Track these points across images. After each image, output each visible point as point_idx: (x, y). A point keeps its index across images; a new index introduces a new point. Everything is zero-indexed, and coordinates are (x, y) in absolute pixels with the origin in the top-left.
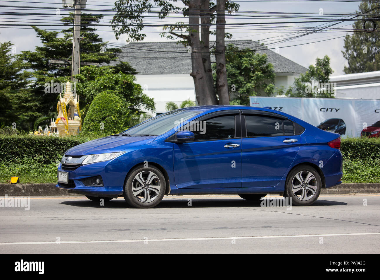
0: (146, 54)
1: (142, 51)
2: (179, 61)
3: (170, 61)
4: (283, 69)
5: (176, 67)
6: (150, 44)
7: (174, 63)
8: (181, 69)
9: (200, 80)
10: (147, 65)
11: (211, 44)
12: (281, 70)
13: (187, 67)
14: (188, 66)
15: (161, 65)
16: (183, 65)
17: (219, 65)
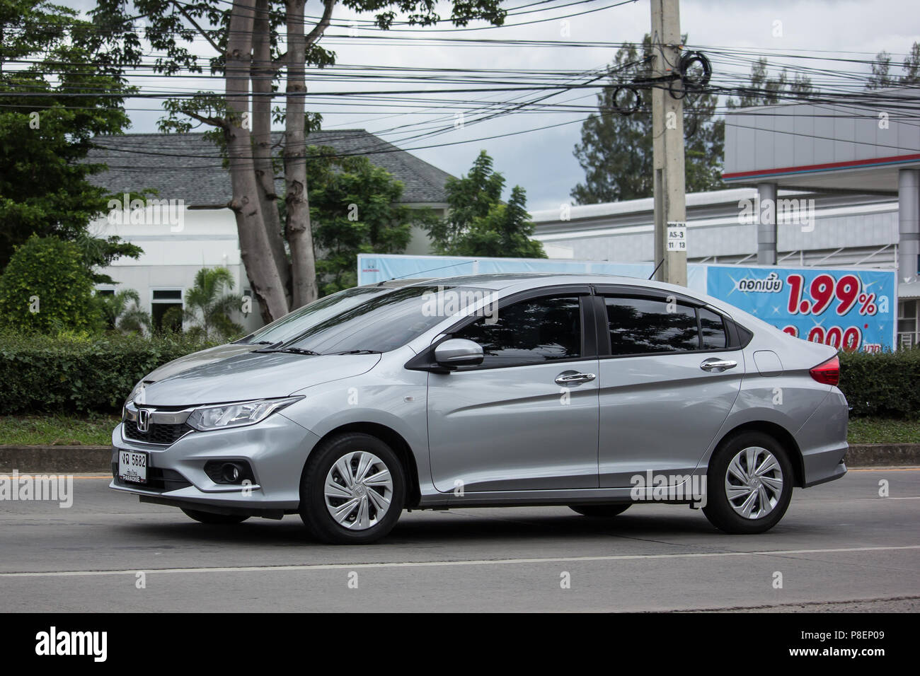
0: (132, 160)
1: (122, 153)
2: (204, 175)
3: (183, 175)
4: (434, 195)
5: (196, 190)
6: (140, 138)
7: (193, 180)
8: (207, 193)
9: (251, 217)
10: (133, 185)
11: (275, 138)
12: (429, 196)
13: (221, 189)
14: (224, 186)
15: (164, 185)
16: (212, 184)
17: (291, 184)
